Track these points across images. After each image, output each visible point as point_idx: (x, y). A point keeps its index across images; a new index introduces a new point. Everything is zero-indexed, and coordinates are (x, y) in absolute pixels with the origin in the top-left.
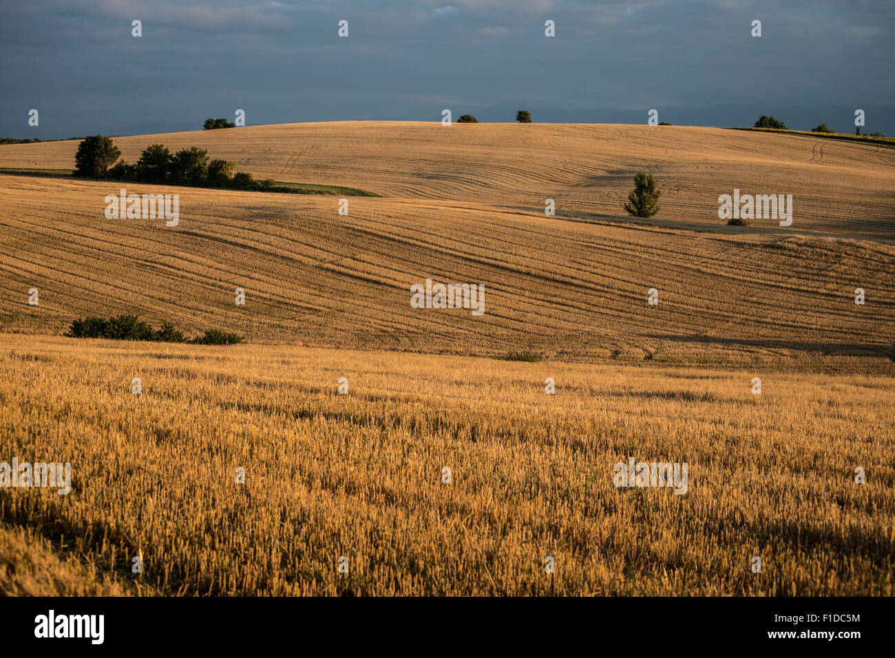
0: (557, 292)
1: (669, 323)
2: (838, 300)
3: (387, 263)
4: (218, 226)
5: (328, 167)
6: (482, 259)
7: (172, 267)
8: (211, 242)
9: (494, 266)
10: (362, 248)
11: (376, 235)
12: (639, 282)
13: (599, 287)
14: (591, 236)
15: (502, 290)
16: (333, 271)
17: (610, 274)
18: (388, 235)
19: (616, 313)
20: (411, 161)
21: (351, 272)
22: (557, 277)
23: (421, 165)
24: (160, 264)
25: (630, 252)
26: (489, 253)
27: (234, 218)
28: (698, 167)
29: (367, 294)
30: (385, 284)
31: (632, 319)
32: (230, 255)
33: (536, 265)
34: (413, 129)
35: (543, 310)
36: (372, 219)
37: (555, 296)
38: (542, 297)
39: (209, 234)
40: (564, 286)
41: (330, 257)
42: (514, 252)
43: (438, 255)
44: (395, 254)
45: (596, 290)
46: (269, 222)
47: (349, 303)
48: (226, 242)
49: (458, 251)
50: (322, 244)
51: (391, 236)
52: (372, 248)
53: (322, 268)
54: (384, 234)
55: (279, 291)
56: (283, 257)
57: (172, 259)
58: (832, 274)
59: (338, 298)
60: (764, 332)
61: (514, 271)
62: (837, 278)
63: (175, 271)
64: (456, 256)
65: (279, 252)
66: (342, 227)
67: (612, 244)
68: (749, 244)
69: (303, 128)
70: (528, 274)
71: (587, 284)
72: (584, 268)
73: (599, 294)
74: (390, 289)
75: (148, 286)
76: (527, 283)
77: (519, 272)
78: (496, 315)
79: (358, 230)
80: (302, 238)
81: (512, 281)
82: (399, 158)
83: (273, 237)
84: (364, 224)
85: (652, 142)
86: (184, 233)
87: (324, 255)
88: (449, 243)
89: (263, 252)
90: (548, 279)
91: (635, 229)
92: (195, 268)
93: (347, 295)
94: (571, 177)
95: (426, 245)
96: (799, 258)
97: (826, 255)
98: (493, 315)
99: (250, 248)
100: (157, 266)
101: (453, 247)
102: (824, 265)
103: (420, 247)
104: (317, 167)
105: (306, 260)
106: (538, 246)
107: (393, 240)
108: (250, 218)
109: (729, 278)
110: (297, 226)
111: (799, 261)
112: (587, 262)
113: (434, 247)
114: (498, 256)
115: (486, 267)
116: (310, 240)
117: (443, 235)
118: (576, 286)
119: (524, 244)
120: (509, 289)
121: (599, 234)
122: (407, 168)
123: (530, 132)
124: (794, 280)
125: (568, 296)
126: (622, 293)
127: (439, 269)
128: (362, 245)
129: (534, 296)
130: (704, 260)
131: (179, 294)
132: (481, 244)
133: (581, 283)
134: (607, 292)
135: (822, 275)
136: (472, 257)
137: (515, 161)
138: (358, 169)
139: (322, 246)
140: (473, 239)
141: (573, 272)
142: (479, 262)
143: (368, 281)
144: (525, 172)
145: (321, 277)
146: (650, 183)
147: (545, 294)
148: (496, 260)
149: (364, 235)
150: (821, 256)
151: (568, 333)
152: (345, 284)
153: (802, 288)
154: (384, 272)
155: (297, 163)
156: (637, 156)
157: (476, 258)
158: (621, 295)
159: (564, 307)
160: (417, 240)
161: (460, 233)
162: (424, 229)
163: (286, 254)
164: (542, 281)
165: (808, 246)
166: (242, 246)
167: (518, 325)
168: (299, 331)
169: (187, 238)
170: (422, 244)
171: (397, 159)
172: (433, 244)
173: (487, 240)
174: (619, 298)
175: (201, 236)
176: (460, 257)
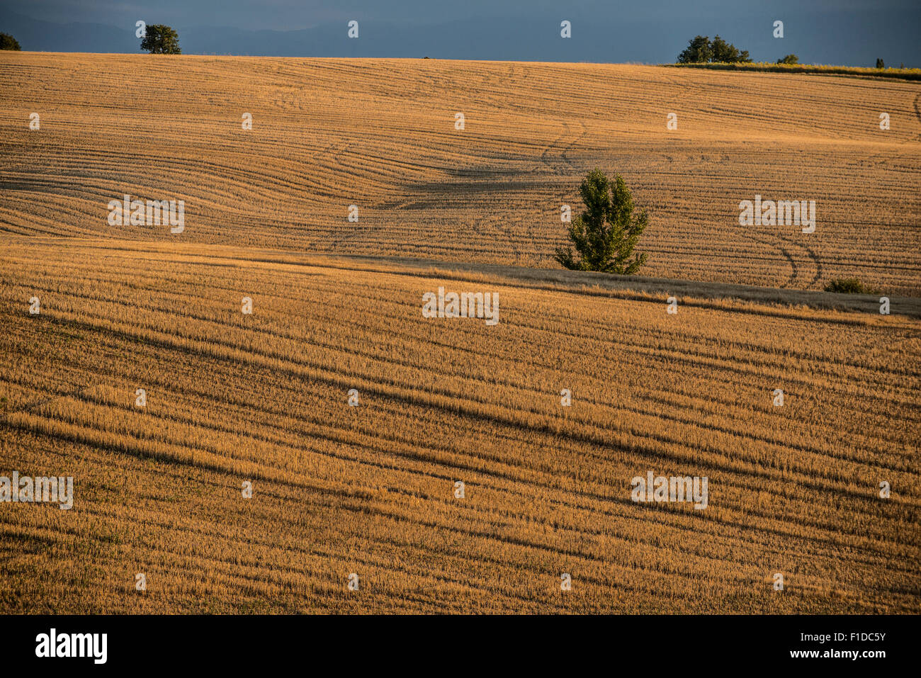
6: (414, 393)
9: (450, 410)
10: (95, 369)
11: (118, 335)
12: (839, 449)
13: (741, 465)
14: (657, 332)
15: (496, 474)
16: (38, 432)
18: (151, 334)
19: (823, 535)
21: (92, 434)
22: (624, 439)
25: (776, 372)
26: (426, 378)
28: (670, 159)
29: (154, 492)
30: (190, 463)
31: (876, 552)
33: (558, 409)
36: (86, 291)
40: (648, 462)
41: (16, 395)
42: (486, 375)
44: (186, 382)
45: (736, 471)
47: (120, 517)
49: (344, 373)
51: (162, 337)
52: (120, 368)
54: (140, 332)
61: (507, 424)
67: (715, 349)
70: (545, 430)
71: (706, 456)
72: (680, 414)
73: (748, 481)
74: (207, 476)
76: (550, 453)
77: (519, 426)
78: (517, 542)
79: (64, 322)
81: (514, 450)
84: (75, 307)
85: (518, 102)
88: (314, 354)
90: (599, 443)
91: (753, 313)
93: (102, 495)
94: (367, 186)
95: (261, 359)
98: (508, 540)
101: (328, 362)
103: (245, 363)
107: (170, 347)
112: (681, 399)
113: (281, 364)
114: (452, 384)
115: (432, 414)
117: (292, 332)
118: (678, 460)
119: (501, 353)
120: (514, 470)
126: (808, 479)
127: (315, 421)
128: (93, 360)
129: (585, 487)
132: (396, 356)
133: (690, 453)
134: (766, 476)
137: (211, 146)
140: (370, 343)
141: (656, 425)
142: (409, 401)
143: (144, 455)
144: (248, 174)
146: (620, 198)
148: (448, 394)
149: (86, 334)
154: (178, 431)
157: (397, 390)
158: (808, 486)
160: (233, 346)
161: (329, 328)
162: (236, 318)
164: (588, 448)
170: (249, 357)
172: (274, 356)
173: (408, 344)
174: (802, 492)
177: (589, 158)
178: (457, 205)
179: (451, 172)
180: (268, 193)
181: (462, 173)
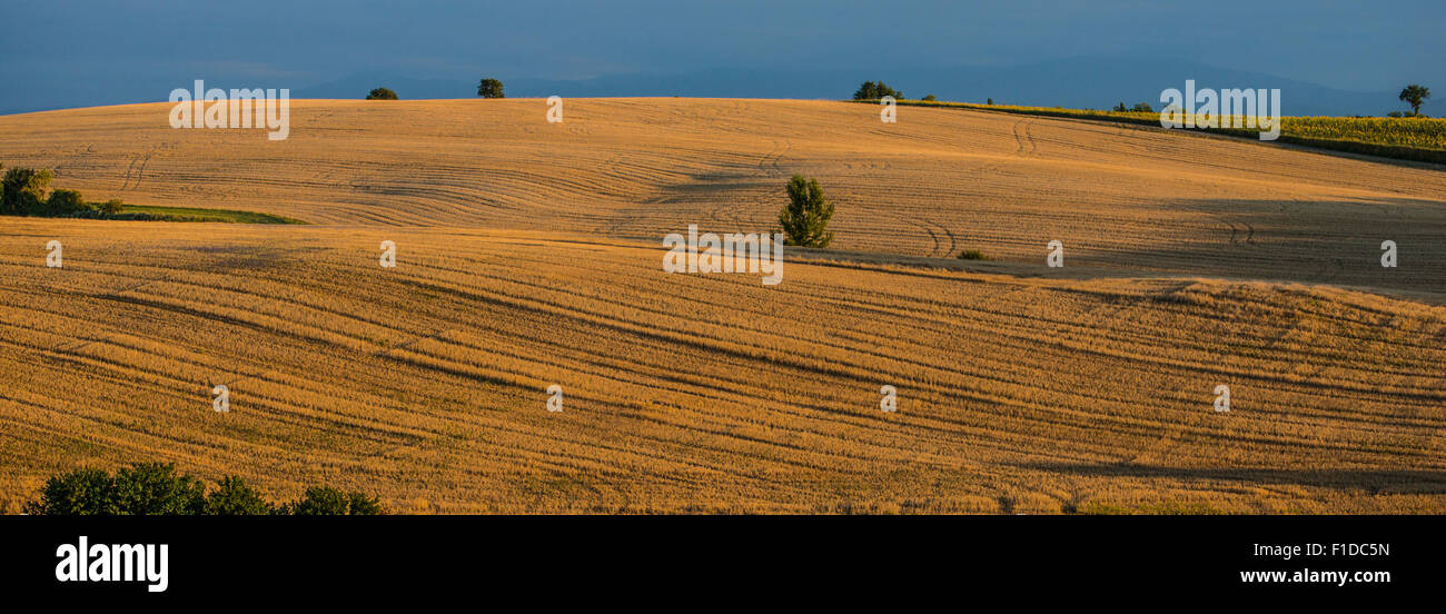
0: (831, 391)
1: (1059, 444)
2: (1328, 392)
3: (501, 346)
4: (167, 285)
5: (203, 179)
6: (671, 334)
7: (111, 362)
8: (166, 314)
9: (696, 346)
10: (447, 319)
11: (463, 295)
12: (968, 369)
13: (902, 382)
14: (842, 289)
15: (730, 391)
16: (410, 363)
17: (907, 355)
18: (485, 294)
19: (956, 428)
20: (346, 165)
21: (446, 364)
22: (820, 364)
23: (365, 172)
24: (88, 357)
25: (925, 316)
26: (679, 323)
27: (192, 268)
28: (850, 166)
29: (490, 404)
30: (514, 384)
31: (991, 438)
32: (211, 338)
33: (773, 344)
34: (329, 113)
35: (823, 426)
36: (441, 264)
37: (830, 398)
38: (806, 400)
39: (160, 299)
40: (836, 380)
41: (395, 337)
42: (722, 321)
43: (587, 328)
44: (510, 328)
46: (260, 274)
47: (467, 422)
48: (193, 312)
49: (620, 320)
50: (370, 312)
51: (493, 296)
52: (464, 318)
53: (388, 358)
54: (477, 293)
55: (328, 402)
56: (310, 340)
57: (107, 346)
58: (1295, 347)
59: (441, 413)
60: (1233, 454)
61: (737, 355)
62: (1307, 354)
63: (121, 370)
64: (620, 330)
65: (299, 329)
66: (395, 280)
67: (883, 300)
68: (1126, 297)
69: (132, 113)
70: (764, 359)
71: (877, 376)
72: (859, 346)
73: (905, 392)
74: (526, 393)
75: (81, 399)
76: (768, 375)
77: (745, 356)
78: (745, 438)
79: (426, 286)
80: (330, 302)
81: (742, 374)
82: (322, 161)
83: (279, 303)
84: (433, 275)
85: (742, 127)
86: (109, 297)
87: (384, 334)
88: (599, 307)
89: (269, 330)
90: (802, 368)
91: (909, 274)
92: (153, 362)
93: (454, 406)
94: (634, 188)
95: (562, 311)
96: (1223, 319)
97: (1268, 313)
98: (738, 437)
99: (242, 322)
100: (83, 360)
101: (610, 313)
102: (1273, 332)
103: (551, 314)
104: (184, 178)
105: (354, 343)
106: (757, 309)
107: (499, 303)
108: (220, 267)
109: (1119, 358)
110: (314, 282)
111: (1227, 325)
112: (858, 336)
113: (576, 314)
114: (697, 327)
115: (683, 349)
116: (347, 306)
117: (584, 292)
118: (858, 379)
119: (732, 305)
120: (742, 387)
121: (853, 284)
122: (343, 177)
123: (529, 113)
124: (1234, 359)
125: (853, 398)
126: (947, 390)
127: (601, 354)
128: (446, 313)
129: (793, 399)
130: (1060, 327)
131: (146, 413)
132: (657, 308)
133: (865, 373)
134: (918, 389)
135: (1276, 348)
136: (652, 331)
137: (526, 162)
138: (257, 181)
139: (374, 317)
140: (638, 299)
141: (842, 354)
142: (667, 340)
143: (482, 379)
144: (552, 180)
145: (392, 374)
146: (815, 194)
147: (812, 396)
148: (694, 334)
149: (441, 294)
150: (1260, 315)
151: (894, 468)
152: (443, 387)
153: (1255, 372)
154: (505, 362)
155: (145, 172)
156: (733, 150)
157: (658, 332)
158: (947, 395)
159: (856, 419)
160: (542, 302)
161: (609, 288)
162: (544, 282)
163: (314, 332)
164: (794, 372)
165: (1231, 298)
166: (226, 319)
167: (795, 455)
168: (403, 478)
169: (119, 308)
170: (553, 309)
171: (320, 162)
172: (571, 308)
173: (666, 299)
174: (942, 399)
175: (144, 303)
176: (629, 331)
177: (793, 166)
178: (699, 200)
179: (694, 176)
180: (566, 193)
181: (703, 177)
